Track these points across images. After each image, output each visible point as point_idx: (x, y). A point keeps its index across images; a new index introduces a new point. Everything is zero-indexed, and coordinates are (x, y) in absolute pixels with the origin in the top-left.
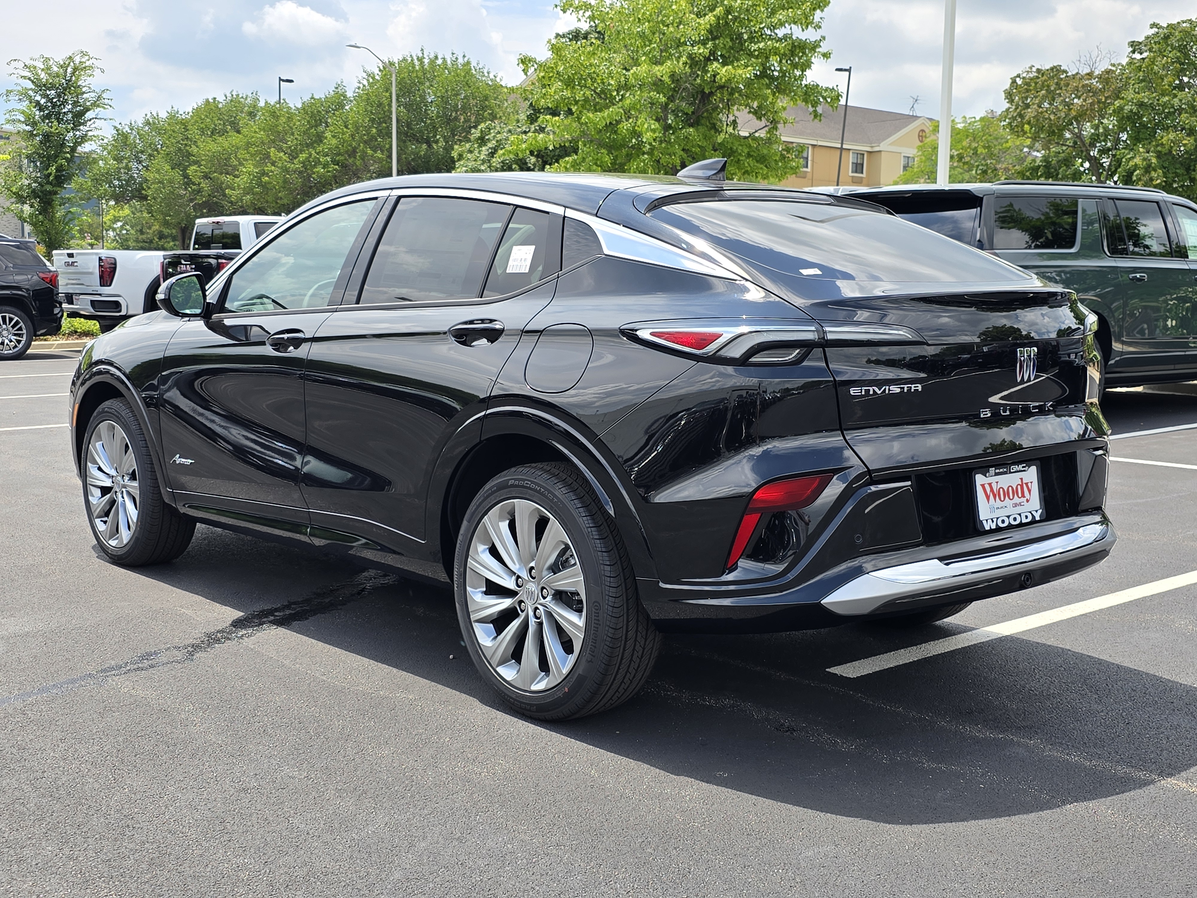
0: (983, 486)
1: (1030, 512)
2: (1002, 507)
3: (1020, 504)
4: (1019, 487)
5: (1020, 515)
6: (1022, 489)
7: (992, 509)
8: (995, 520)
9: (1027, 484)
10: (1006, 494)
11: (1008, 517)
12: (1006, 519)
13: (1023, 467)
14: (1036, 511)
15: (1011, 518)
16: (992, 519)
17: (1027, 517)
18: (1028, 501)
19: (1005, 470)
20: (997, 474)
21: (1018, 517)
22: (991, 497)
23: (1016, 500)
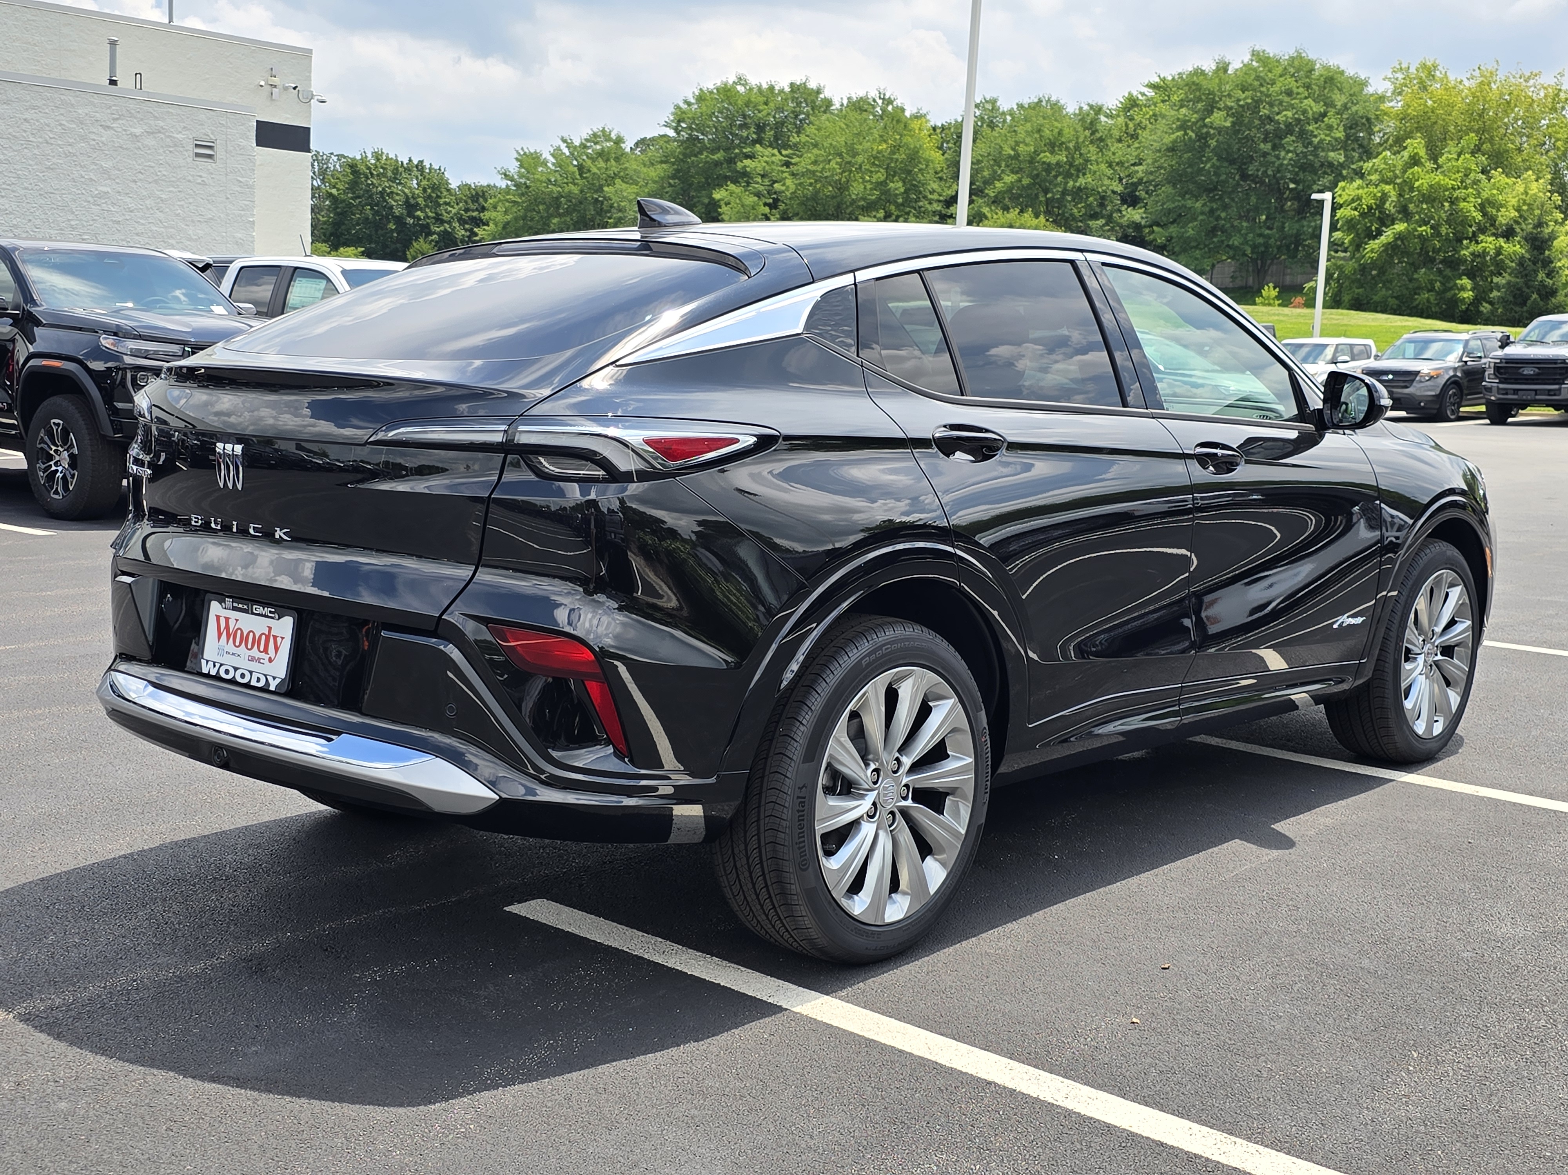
0: (218, 617)
1: (265, 676)
2: (233, 654)
3: (259, 660)
4: (263, 637)
5: (251, 672)
6: (266, 641)
7: (221, 651)
8: (218, 665)
9: (275, 637)
10: (244, 639)
11: (236, 669)
12: (232, 671)
13: (270, 612)
14: (274, 678)
15: (239, 672)
16: (214, 663)
17: (258, 680)
18: (270, 660)
19: (245, 607)
20: (235, 609)
21: (248, 675)
22: (224, 636)
23: (255, 652)
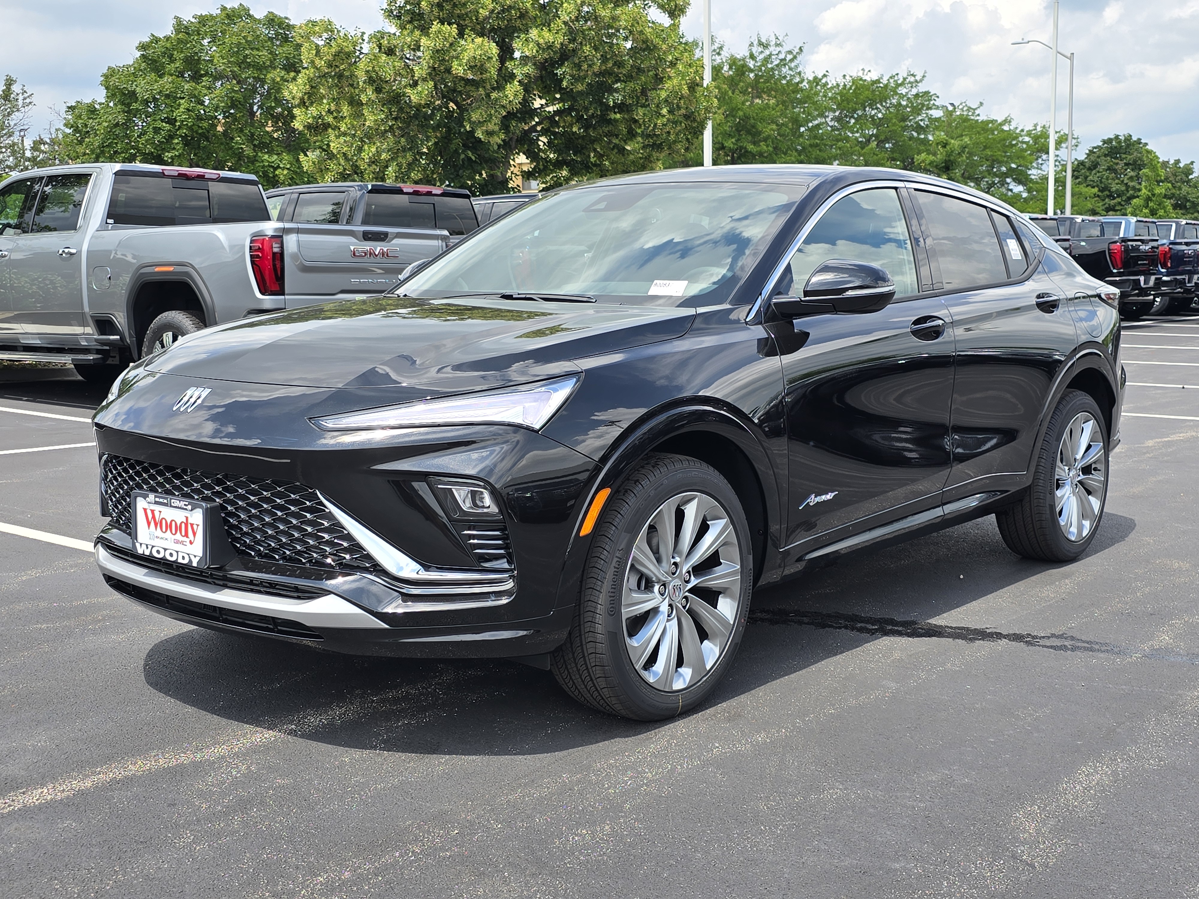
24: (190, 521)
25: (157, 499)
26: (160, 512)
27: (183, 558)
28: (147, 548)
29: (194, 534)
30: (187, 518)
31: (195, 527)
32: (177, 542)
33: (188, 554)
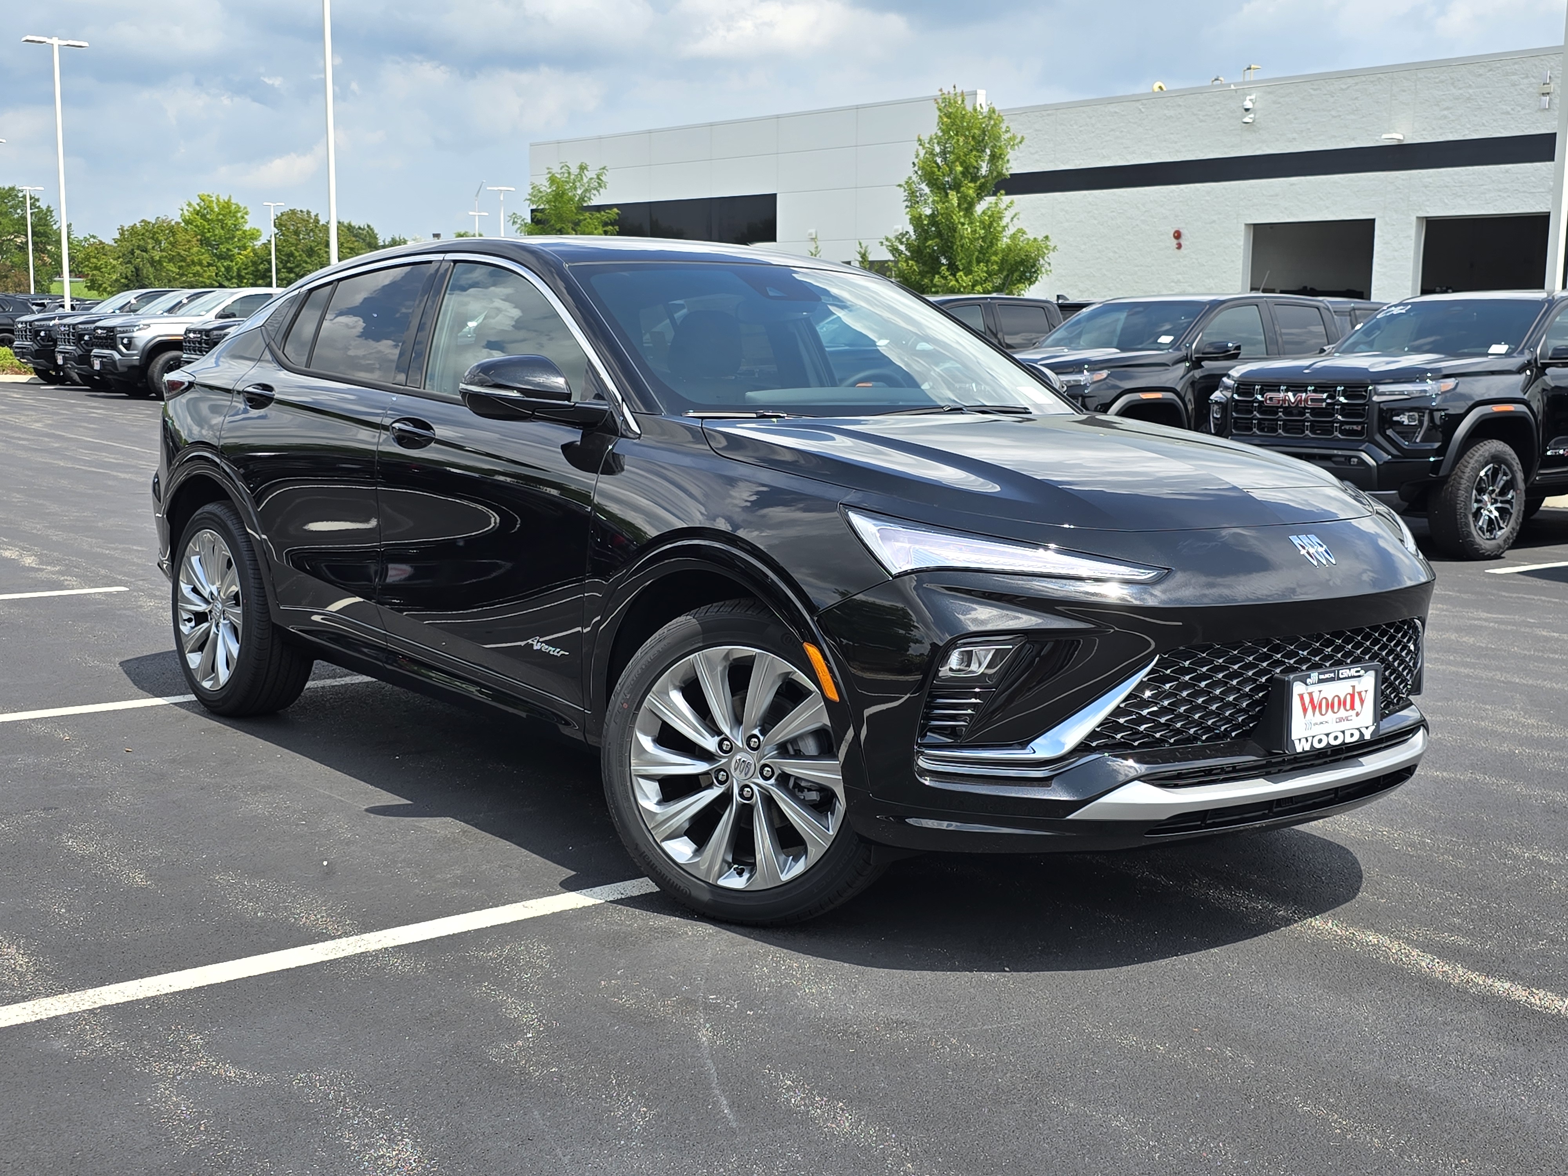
24: (1357, 690)
25: (1321, 677)
26: (1320, 691)
27: (1352, 735)
28: (1307, 741)
29: (1362, 701)
30: (1354, 687)
31: (1363, 694)
32: (1341, 720)
33: (1358, 729)
